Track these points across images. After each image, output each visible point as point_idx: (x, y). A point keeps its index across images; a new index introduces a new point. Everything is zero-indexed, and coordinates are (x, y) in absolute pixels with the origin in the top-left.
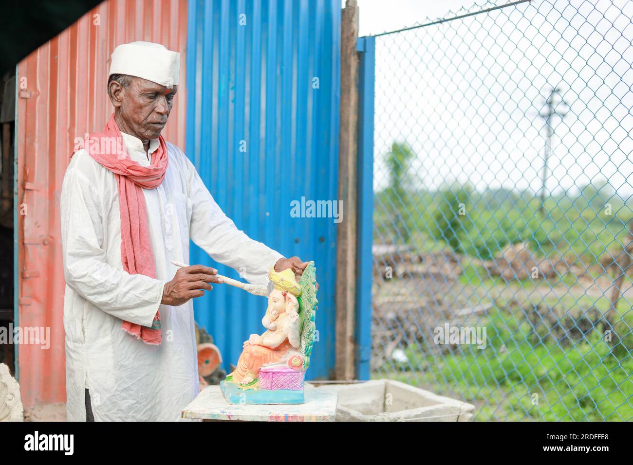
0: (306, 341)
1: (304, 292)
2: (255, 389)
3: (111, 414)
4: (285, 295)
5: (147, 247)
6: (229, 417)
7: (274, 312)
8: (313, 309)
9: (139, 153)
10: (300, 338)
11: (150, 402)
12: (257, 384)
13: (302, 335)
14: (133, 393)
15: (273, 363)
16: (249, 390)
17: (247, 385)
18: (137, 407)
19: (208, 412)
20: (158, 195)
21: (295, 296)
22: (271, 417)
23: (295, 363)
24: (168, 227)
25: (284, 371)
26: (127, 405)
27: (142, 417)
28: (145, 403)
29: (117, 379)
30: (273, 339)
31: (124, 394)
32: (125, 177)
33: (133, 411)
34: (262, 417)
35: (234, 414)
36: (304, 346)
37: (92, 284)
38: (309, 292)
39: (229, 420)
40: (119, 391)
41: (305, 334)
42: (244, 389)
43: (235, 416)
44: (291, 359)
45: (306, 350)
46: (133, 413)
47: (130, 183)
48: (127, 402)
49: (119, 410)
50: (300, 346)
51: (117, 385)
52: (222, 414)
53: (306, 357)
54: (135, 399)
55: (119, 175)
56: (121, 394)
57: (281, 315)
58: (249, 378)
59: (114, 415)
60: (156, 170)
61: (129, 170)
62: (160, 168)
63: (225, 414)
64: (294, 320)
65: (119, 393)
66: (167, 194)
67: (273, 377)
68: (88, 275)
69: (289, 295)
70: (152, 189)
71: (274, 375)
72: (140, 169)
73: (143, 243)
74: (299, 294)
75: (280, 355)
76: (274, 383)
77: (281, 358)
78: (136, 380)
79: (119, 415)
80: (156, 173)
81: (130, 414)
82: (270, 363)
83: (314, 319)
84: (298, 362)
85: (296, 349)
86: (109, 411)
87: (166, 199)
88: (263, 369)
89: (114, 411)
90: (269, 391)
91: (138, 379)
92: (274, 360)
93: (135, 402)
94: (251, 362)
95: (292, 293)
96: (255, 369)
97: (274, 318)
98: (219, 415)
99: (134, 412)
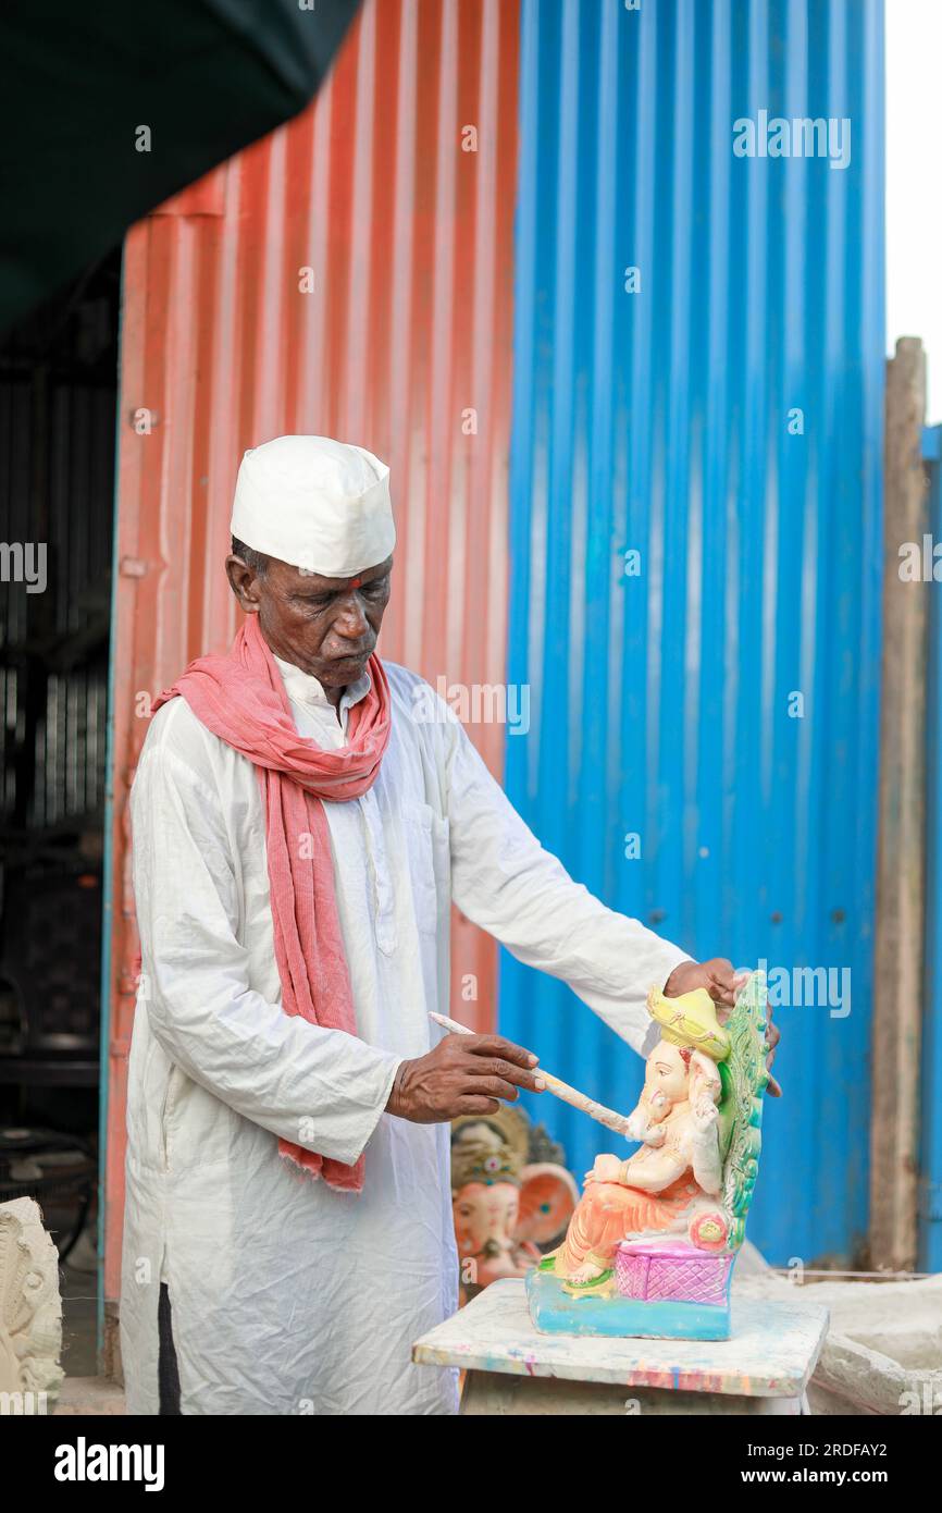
0: (736, 1177)
1: (736, 1051)
2: (605, 1296)
3: (218, 1354)
4: (686, 1057)
5: (336, 949)
6: (529, 1366)
7: (658, 1101)
8: (758, 1096)
9: (317, 708)
10: (723, 1169)
11: (317, 1333)
12: (610, 1283)
13: (729, 1162)
14: (273, 1307)
15: (654, 1232)
16: (589, 1297)
17: (584, 1285)
18: (281, 1343)
19: (476, 1351)
20: (361, 817)
21: (714, 1059)
22: (636, 1374)
23: (709, 1234)
24: (383, 895)
25: (679, 1253)
26: (258, 1336)
27: (294, 1369)
28: (303, 1336)
29: (236, 1269)
30: (654, 1170)
31: (251, 1310)
32: (282, 775)
33: (271, 1353)
34: (612, 1372)
35: (543, 1361)
36: (730, 1190)
37: (217, 1043)
38: (747, 1052)
39: (528, 1373)
40: (239, 1300)
41: (736, 1159)
42: (577, 1294)
43: (544, 1365)
44: (698, 1224)
45: (737, 1201)
46: (270, 1358)
47: (292, 790)
48: (259, 1330)
49: (235, 1347)
50: (722, 1190)
51: (235, 1283)
52: (510, 1357)
53: (736, 1220)
54: (276, 1324)
55: (266, 770)
56: (244, 1308)
57: (677, 1109)
58: (592, 1267)
59: (223, 1358)
60: (355, 759)
61: (289, 760)
62: (367, 752)
63: (519, 1359)
64: (705, 1121)
65: (238, 1304)
66: (383, 809)
67: (649, 1268)
68: (210, 1018)
69: (696, 1056)
70: (348, 802)
71: (653, 1262)
72: (316, 757)
73: (324, 938)
74: (723, 1055)
75: (671, 1211)
76: (651, 1285)
77: (674, 1218)
78: (284, 1277)
79: (234, 1360)
80: (357, 766)
81: (262, 1360)
82: (645, 1230)
83: (759, 1123)
84: (713, 1232)
85: (714, 1198)
86: (210, 1346)
87: (380, 825)
88: (625, 1244)
89: (222, 1349)
90: (639, 1304)
91: (291, 1272)
92: (657, 1225)
93: (277, 1330)
94: (597, 1227)
95: (704, 1052)
96: (605, 1244)
97: (660, 1115)
98: (503, 1362)
99: (275, 1355)
